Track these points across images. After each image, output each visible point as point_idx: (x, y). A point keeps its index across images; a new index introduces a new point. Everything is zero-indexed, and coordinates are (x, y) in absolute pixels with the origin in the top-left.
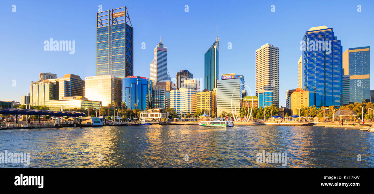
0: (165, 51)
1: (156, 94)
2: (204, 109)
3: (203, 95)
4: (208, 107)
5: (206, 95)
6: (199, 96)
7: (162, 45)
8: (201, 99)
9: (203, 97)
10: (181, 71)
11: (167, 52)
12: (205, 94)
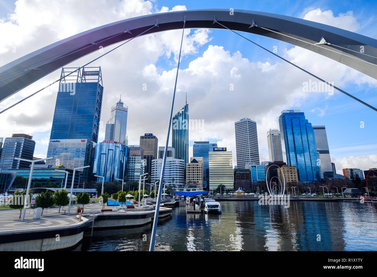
0: (125, 111)
1: (131, 161)
2: (195, 181)
3: (193, 166)
4: (200, 180)
5: (197, 166)
6: (189, 167)
7: (122, 104)
8: (191, 170)
9: (193, 168)
10: (145, 134)
11: (127, 112)
12: (195, 165)
